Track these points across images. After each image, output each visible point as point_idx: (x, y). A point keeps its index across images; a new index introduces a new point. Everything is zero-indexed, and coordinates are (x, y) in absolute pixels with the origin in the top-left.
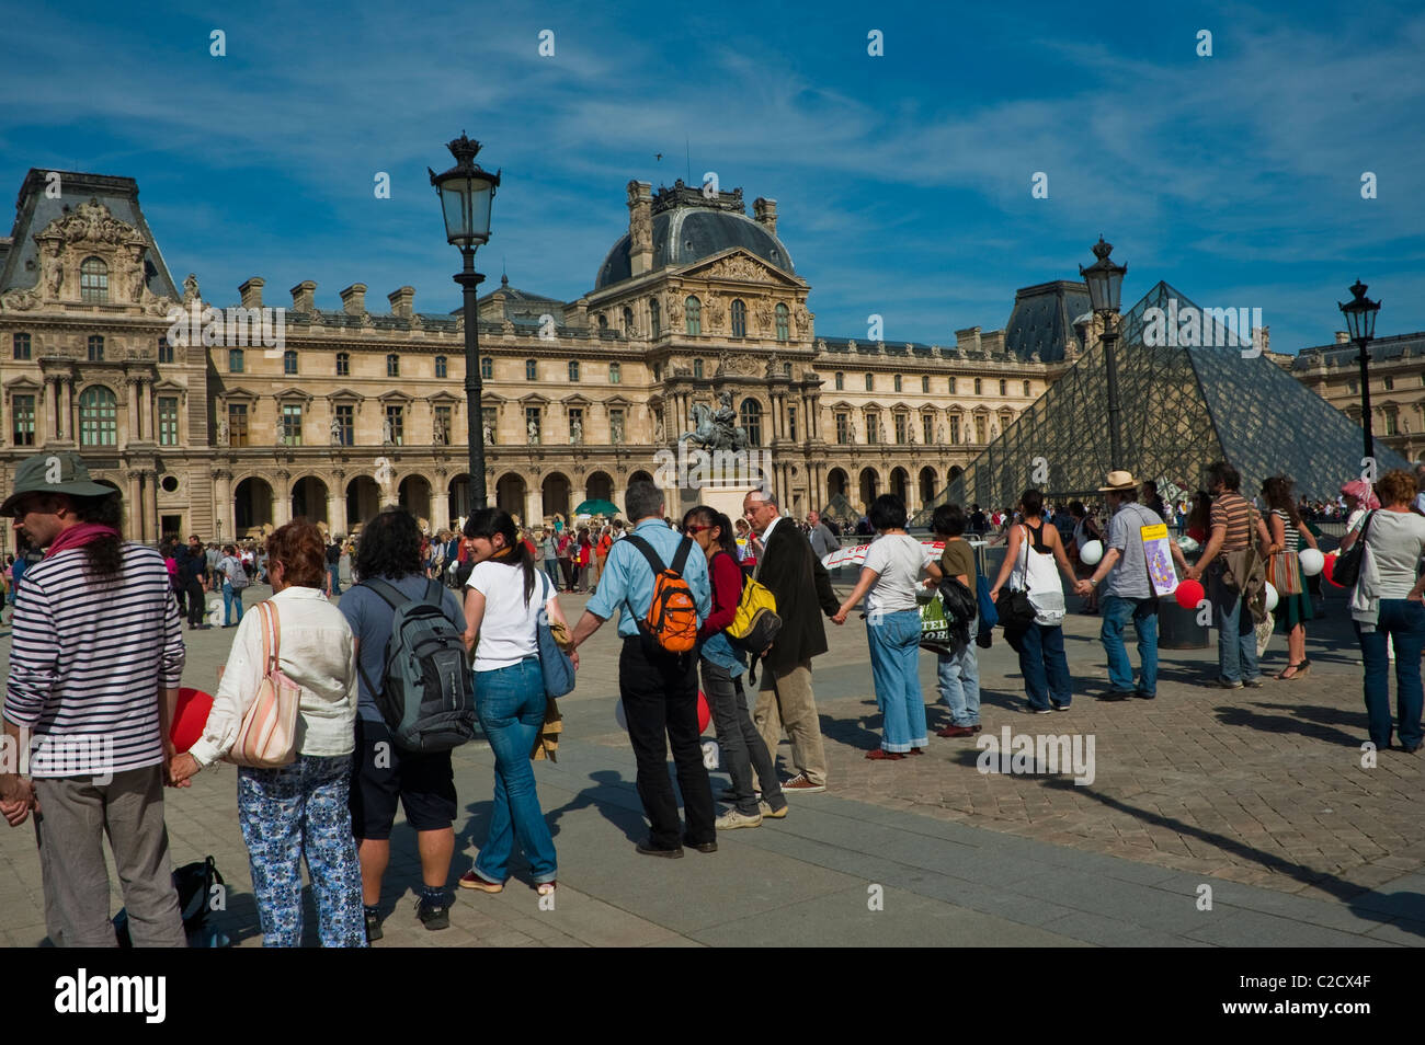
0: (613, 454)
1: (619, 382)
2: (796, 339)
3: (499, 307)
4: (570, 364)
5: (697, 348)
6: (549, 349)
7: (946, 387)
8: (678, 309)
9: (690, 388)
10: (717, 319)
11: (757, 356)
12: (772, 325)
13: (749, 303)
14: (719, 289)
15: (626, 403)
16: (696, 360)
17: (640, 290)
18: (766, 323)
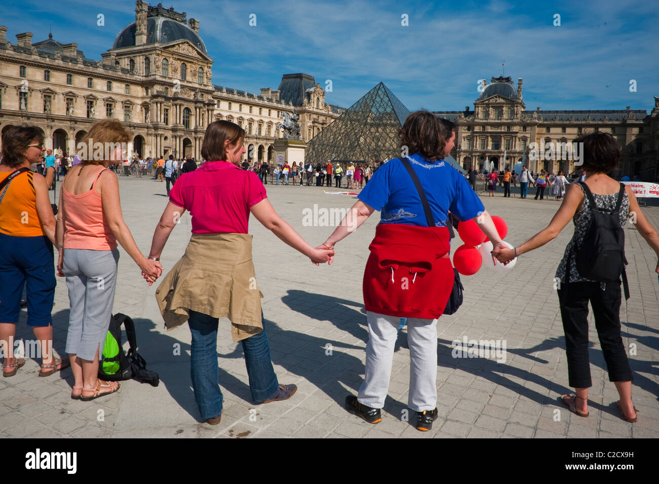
0: (128, 126)
1: (129, 93)
2: (206, 84)
3: (74, 50)
4: (108, 82)
5: (166, 82)
6: (99, 74)
7: (258, 111)
8: (159, 64)
9: (163, 100)
10: (175, 70)
11: (190, 89)
12: (197, 76)
13: (188, 65)
14: (177, 57)
15: (132, 103)
16: (166, 88)
17: (140, 52)
18: (195, 75)
